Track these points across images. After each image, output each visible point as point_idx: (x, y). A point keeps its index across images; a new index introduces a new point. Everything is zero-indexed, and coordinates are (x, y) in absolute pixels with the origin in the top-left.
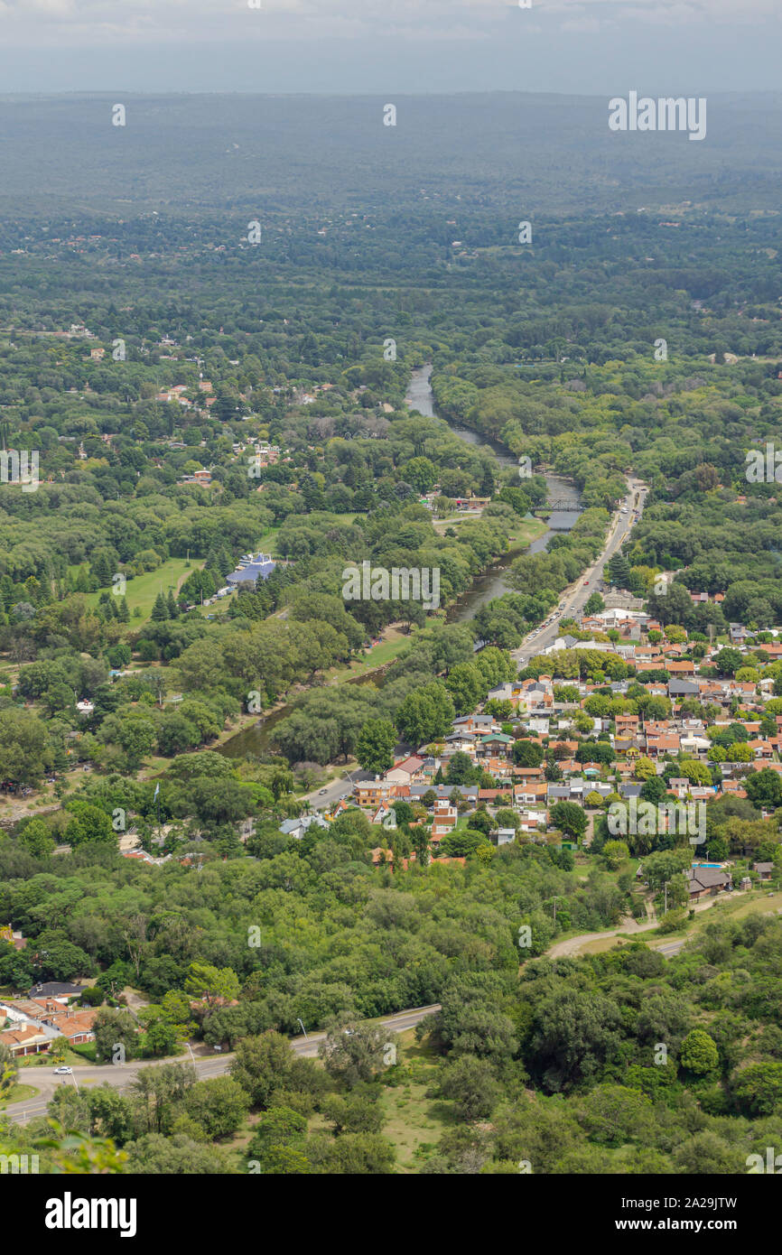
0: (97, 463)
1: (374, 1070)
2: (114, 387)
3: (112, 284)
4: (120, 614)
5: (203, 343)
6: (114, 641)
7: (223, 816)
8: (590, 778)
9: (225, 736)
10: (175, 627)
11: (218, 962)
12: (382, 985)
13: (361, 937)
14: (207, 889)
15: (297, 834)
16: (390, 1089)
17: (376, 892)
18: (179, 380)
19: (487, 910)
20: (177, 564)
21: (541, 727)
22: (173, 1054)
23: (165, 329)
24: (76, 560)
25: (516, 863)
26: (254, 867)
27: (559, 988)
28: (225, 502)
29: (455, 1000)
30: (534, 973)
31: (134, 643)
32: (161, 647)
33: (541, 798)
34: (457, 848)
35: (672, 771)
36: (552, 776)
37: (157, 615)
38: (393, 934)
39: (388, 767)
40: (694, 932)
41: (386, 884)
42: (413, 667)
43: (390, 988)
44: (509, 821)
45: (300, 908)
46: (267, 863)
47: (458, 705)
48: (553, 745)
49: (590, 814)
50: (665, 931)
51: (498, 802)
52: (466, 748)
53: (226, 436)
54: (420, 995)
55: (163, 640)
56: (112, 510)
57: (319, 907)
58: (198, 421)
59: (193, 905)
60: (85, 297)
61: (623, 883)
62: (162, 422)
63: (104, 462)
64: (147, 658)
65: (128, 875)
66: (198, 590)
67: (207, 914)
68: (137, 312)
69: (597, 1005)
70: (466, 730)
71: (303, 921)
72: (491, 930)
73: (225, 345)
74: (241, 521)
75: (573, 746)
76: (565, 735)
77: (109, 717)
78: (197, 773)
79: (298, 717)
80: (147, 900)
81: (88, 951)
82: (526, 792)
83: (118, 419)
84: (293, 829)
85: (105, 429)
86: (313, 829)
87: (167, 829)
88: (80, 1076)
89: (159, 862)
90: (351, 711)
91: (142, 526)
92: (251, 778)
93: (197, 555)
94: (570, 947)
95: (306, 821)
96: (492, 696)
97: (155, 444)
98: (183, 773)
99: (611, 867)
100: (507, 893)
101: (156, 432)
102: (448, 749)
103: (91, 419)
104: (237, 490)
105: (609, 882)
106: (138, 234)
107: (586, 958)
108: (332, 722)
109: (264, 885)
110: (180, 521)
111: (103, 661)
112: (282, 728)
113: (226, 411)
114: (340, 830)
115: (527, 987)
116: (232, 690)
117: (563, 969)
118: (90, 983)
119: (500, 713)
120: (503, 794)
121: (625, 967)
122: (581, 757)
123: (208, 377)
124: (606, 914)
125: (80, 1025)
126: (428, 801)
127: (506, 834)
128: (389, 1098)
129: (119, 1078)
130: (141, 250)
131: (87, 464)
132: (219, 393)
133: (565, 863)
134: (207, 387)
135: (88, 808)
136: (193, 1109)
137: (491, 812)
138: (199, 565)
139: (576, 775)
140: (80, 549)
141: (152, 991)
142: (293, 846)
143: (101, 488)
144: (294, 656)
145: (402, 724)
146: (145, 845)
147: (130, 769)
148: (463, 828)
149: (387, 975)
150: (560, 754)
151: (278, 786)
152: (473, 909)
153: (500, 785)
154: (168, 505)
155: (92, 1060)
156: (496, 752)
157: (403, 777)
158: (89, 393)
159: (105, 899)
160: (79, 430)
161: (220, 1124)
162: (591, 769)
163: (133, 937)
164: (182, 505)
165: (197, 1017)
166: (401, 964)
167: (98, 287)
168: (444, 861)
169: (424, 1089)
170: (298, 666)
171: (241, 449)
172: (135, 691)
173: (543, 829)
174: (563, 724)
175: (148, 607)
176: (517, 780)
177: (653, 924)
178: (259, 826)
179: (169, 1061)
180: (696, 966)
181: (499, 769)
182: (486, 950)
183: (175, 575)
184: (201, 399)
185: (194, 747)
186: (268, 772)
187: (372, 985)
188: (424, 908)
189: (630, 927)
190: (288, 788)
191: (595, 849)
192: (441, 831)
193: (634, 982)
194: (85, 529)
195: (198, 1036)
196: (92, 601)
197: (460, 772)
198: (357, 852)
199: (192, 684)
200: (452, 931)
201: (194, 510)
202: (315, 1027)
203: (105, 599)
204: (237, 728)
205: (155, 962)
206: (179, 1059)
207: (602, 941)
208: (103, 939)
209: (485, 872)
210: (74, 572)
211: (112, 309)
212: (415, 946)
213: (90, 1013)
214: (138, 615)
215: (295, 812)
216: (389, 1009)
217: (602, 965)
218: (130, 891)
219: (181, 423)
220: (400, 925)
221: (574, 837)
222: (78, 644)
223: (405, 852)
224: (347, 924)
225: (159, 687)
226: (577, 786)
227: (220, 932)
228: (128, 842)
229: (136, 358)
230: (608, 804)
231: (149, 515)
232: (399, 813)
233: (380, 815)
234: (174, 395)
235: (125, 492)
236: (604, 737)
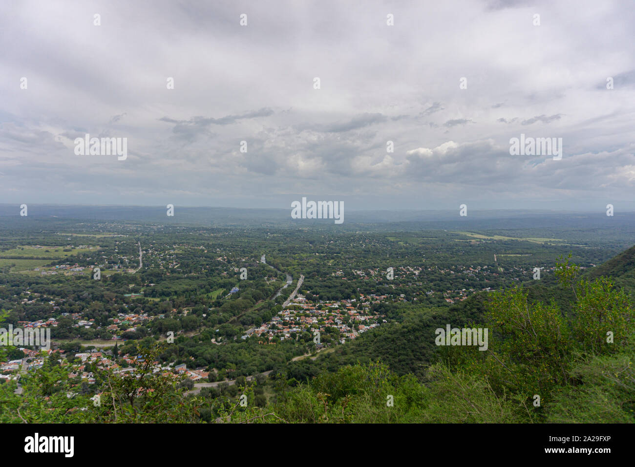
0: (205, 271)
1: (261, 383)
2: (208, 257)
3: (208, 239)
4: (211, 298)
5: (225, 250)
6: (209, 303)
7: (231, 335)
8: (297, 328)
9: (230, 321)
10: (221, 301)
11: (232, 363)
12: (262, 367)
13: (258, 357)
14: (229, 349)
15: (244, 339)
16: (264, 387)
17: (260, 349)
18: (220, 256)
19: (281, 352)
20: (221, 289)
21: (287, 319)
22: (223, 381)
23: (218, 247)
24: (202, 288)
25: (285, 344)
26: (236, 344)
27: (295, 366)
28: (229, 278)
29: (276, 369)
30: (290, 364)
31: (213, 303)
32: (218, 304)
33: (288, 332)
34: (274, 341)
35: (311, 327)
36: (290, 328)
37: (217, 298)
38: (264, 357)
39: (261, 326)
40: (318, 356)
41: (262, 348)
42: (264, 308)
43: (264, 367)
44: (283, 336)
45: (246, 352)
46: (240, 344)
47: (273, 315)
48: (290, 322)
49: (297, 334)
50: (313, 355)
51: (281, 332)
52: (274, 323)
53: (229, 266)
54: (269, 368)
55: (219, 303)
56: (209, 279)
57: (250, 352)
58: (224, 263)
59: (226, 352)
60: (203, 241)
61: (304, 347)
62: (217, 264)
63: (207, 271)
64: (216, 306)
65: (214, 346)
66: (225, 294)
67: (229, 354)
68: (213, 244)
69: (302, 369)
70: (274, 319)
71: (246, 355)
72: (282, 356)
73: (229, 250)
74: (232, 281)
75: (294, 322)
76: (292, 320)
77: (209, 317)
78: (226, 327)
79: (244, 317)
80: (217, 351)
81: (207, 361)
82: (285, 331)
83: (210, 263)
84: (244, 338)
85: (207, 265)
86: (248, 337)
87: (220, 338)
88: (206, 385)
89: (219, 344)
90: (253, 316)
91: (214, 282)
92: (236, 329)
93: (224, 288)
94: (295, 359)
95: (246, 336)
96: (279, 313)
97: (217, 267)
98: (223, 327)
99: (302, 344)
100: (284, 350)
101: (217, 265)
102: (271, 323)
103: (205, 263)
104: (231, 276)
105: (302, 347)
106: (212, 230)
107: (299, 361)
108: (250, 318)
109: (239, 348)
110: (221, 281)
111: (207, 307)
112: (241, 319)
113: (229, 262)
114: (253, 338)
115: (289, 366)
116: (231, 312)
117: (295, 363)
118: (207, 367)
119: (280, 316)
120: (282, 331)
121: (306, 362)
122: (295, 324)
123: (226, 256)
124: (301, 353)
125: (206, 375)
126: (268, 332)
127: (282, 338)
128: (264, 388)
129: (214, 385)
130: (213, 233)
131: (204, 271)
132: (228, 259)
133: (294, 344)
134: (225, 258)
135: (206, 334)
136: (229, 391)
137: (280, 334)
138: (225, 290)
139: (294, 327)
140: (203, 286)
141: (219, 368)
142: (244, 341)
143: (207, 275)
144: (243, 306)
145: (263, 318)
146: (216, 341)
147: (213, 327)
148: (275, 337)
149: (263, 365)
150: (291, 324)
151: (241, 330)
152: (278, 352)
153: (281, 329)
154: (219, 278)
155: (208, 382)
156: (280, 323)
157: (263, 328)
158: (204, 258)
159: (210, 351)
160: (203, 265)
161: (233, 394)
162: (297, 326)
163: (215, 358)
164: (222, 279)
165: (228, 373)
166: (265, 362)
167: (206, 240)
168: (272, 343)
169: (271, 386)
170: (244, 308)
171: (231, 269)
172: (214, 312)
173: (289, 337)
174: (292, 318)
175: (216, 297)
176: (284, 328)
177: (310, 354)
178: (237, 337)
179: (222, 382)
180: (319, 362)
181: (280, 326)
182: (281, 360)
183: (220, 291)
184: (224, 260)
185: (225, 323)
186: (238, 327)
187: (260, 367)
188: (269, 352)
189: (306, 355)
190: (242, 330)
191: (299, 341)
192: (271, 338)
193: (308, 365)
194: (203, 283)
195: (228, 377)
196: (205, 296)
197: (273, 327)
198: (256, 342)
199: (224, 311)
200: (275, 356)
201: (224, 279)
202: (250, 375)
203: (208, 295)
204: (232, 319)
205: (220, 363)
206: (226, 381)
207: (301, 358)
208: (210, 359)
209: (280, 345)
210: (202, 290)
211: (208, 244)
212: (268, 359)
213: (208, 373)
214: (214, 298)
215: (244, 334)
216: (262, 371)
217: (302, 362)
218: (215, 349)
219: (221, 264)
220: (265, 355)
221: (295, 339)
222: (203, 303)
223: (265, 342)
224: (255, 355)
225: (218, 312)
226: (295, 329)
227: (231, 357)
228: (213, 340)
229: (213, 252)
230: (300, 333)
231: (216, 280)
232: (263, 335)
233: (259, 335)
234: (220, 259)
235: (211, 276)
236: (299, 320)
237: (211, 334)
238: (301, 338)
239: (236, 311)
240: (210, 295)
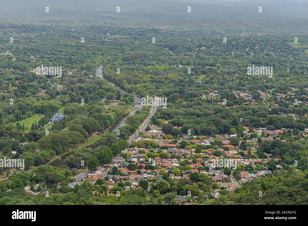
0: (15, 88)
2: (18, 68)
3: (17, 41)
4: (23, 128)
5: (42, 57)
6: (21, 135)
7: (53, 182)
8: (148, 174)
9: (51, 161)
10: (38, 132)
15: (72, 187)
20: (37, 115)
21: (135, 160)
23: (32, 54)
24: (10, 114)
25: (131, 195)
26: (61, 195)
28: (49, 99)
31: (26, 135)
32: (34, 137)
33: (136, 179)
34: (114, 191)
35: (170, 172)
36: (139, 173)
37: (32, 129)
39: (96, 170)
42: (101, 144)
44: (128, 184)
46: (65, 194)
47: (114, 154)
48: (139, 165)
49: (149, 183)
51: (125, 179)
52: (116, 165)
53: (49, 82)
55: (35, 135)
56: (20, 101)
58: (42, 78)
62: (32, 78)
63: (17, 88)
64: (30, 140)
65: (28, 197)
66: (43, 122)
68: (24, 49)
70: (116, 161)
73: (48, 58)
74: (54, 104)
75: (144, 165)
76: (142, 162)
77: (21, 155)
78: (45, 171)
79: (72, 156)
80: (34, 204)
82: (132, 177)
83: (20, 77)
84: (71, 186)
85: (17, 79)
86: (77, 186)
87: (38, 185)
89: (36, 194)
90: (86, 155)
91: (28, 105)
92: (60, 172)
93: (42, 113)
95: (75, 184)
96: (122, 152)
97: (30, 84)
98: (42, 170)
99: (156, 197)
101: (30, 80)
102: (111, 165)
103: (13, 76)
104: (52, 96)
105: (156, 201)
106: (23, 28)
108: (81, 158)
110: (38, 104)
111: (18, 140)
112: (67, 159)
114: (84, 186)
116: (53, 149)
119: (125, 156)
120: (126, 177)
122: (146, 168)
126: (107, 179)
127: (127, 188)
130: (24, 33)
131: (12, 88)
133: (144, 196)
135: (16, 179)
137: (123, 182)
138: (43, 116)
139: (145, 173)
140: (11, 111)
142: (72, 190)
143: (16, 95)
144: (70, 140)
145: (99, 159)
146: (32, 189)
147: (27, 169)
148: (116, 186)
150: (141, 167)
151: (67, 174)
153: (125, 175)
154: (34, 99)
156: (124, 166)
157: (100, 173)
158: (12, 70)
160: (10, 79)
162: (149, 171)
164: (38, 100)
168: (112, 194)
170: (71, 143)
171: (53, 86)
172: (27, 148)
173: (137, 187)
174: (141, 160)
175: (30, 127)
176: (130, 174)
178: (62, 185)
181: (125, 171)
183: (37, 118)
185: (43, 164)
186: (63, 171)
190: (69, 174)
191: (151, 192)
192: (111, 187)
196: (15, 124)
197: (115, 171)
198: (88, 191)
199: (43, 147)
201: (41, 101)
203: (18, 124)
204: (55, 159)
210: (10, 117)
211: (17, 48)
214: (27, 129)
215: (71, 181)
219: (37, 78)
221: (145, 189)
223: (102, 192)
225: (34, 148)
226: (145, 175)
228: (27, 188)
229: (24, 61)
230: (154, 181)
231: (29, 102)
232: (99, 182)
233: (94, 182)
234: (35, 71)
235: (22, 96)
236: (152, 163)
237: (24, 179)
238: (154, 188)
239: (60, 148)
240: (21, 123)
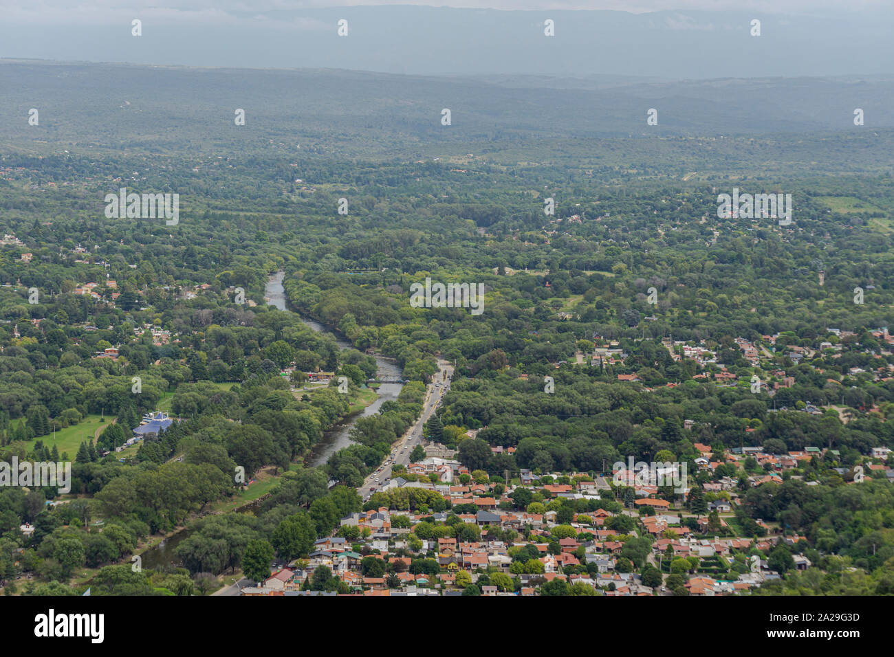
0: (29, 341)
2: (39, 283)
3: (37, 205)
4: (53, 459)
5: (109, 250)
8: (421, 586)
9: (137, 552)
10: (97, 468)
18: (91, 278)
20: (94, 420)
21: (382, 546)
23: (78, 240)
24: (15, 415)
28: (129, 373)
32: (85, 483)
35: (484, 581)
36: (393, 584)
37: (81, 458)
39: (267, 577)
42: (282, 500)
47: (318, 528)
48: (392, 560)
52: (325, 562)
53: (128, 322)
55: (88, 478)
56: (44, 377)
58: (107, 310)
60: (14, 214)
62: (78, 311)
63: (34, 340)
64: (75, 492)
66: (111, 439)
68: (56, 226)
70: (325, 549)
73: (125, 253)
74: (144, 388)
75: (407, 561)
76: (400, 553)
77: (47, 537)
78: (119, 581)
79: (196, 537)
83: (45, 307)
85: (34, 315)
90: (237, 533)
91: (67, 389)
92: (163, 585)
93: (109, 413)
96: (344, 522)
98: (111, 581)
101: (75, 318)
102: (312, 563)
103: (23, 309)
104: (139, 364)
108: (223, 541)
110: (96, 386)
111: (41, 494)
112: (184, 546)
113: (128, 303)
116: (143, 517)
119: (351, 536)
122: (414, 570)
123: (113, 277)
130: (56, 179)
131: (21, 342)
132: (122, 289)
134: (112, 284)
138: (111, 421)
139: (411, 583)
140: (18, 406)
143: (33, 360)
144: (191, 490)
145: (276, 544)
147: (65, 577)
150: (398, 567)
151: (182, 590)
153: (352, 591)
154: (86, 374)
156: (348, 566)
157: (277, 584)
160: (14, 315)
162: (422, 579)
164: (97, 374)
167: (24, 206)
170: (193, 499)
171: (140, 332)
172: (66, 516)
174: (399, 545)
175: (73, 452)
176: (365, 587)
181: (352, 579)
183: (93, 428)
184: (108, 293)
185: (113, 560)
186: (174, 580)
197: (322, 580)
199: (113, 511)
201: (106, 378)
203: (39, 444)
204: (146, 546)
210: (14, 424)
211: (36, 224)
219: (93, 312)
225: (85, 515)
226: (412, 591)
229: (56, 261)
231: (72, 381)
234: (87, 290)
235: (52, 363)
236: (430, 554)
239: (163, 514)
240: (48, 442)
